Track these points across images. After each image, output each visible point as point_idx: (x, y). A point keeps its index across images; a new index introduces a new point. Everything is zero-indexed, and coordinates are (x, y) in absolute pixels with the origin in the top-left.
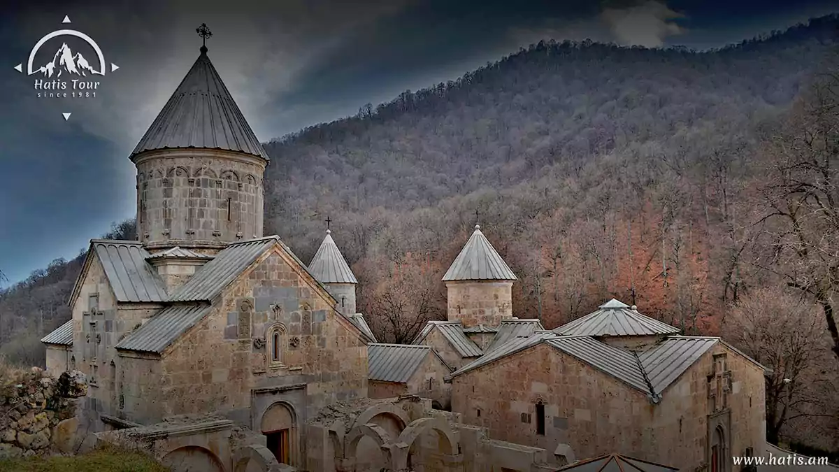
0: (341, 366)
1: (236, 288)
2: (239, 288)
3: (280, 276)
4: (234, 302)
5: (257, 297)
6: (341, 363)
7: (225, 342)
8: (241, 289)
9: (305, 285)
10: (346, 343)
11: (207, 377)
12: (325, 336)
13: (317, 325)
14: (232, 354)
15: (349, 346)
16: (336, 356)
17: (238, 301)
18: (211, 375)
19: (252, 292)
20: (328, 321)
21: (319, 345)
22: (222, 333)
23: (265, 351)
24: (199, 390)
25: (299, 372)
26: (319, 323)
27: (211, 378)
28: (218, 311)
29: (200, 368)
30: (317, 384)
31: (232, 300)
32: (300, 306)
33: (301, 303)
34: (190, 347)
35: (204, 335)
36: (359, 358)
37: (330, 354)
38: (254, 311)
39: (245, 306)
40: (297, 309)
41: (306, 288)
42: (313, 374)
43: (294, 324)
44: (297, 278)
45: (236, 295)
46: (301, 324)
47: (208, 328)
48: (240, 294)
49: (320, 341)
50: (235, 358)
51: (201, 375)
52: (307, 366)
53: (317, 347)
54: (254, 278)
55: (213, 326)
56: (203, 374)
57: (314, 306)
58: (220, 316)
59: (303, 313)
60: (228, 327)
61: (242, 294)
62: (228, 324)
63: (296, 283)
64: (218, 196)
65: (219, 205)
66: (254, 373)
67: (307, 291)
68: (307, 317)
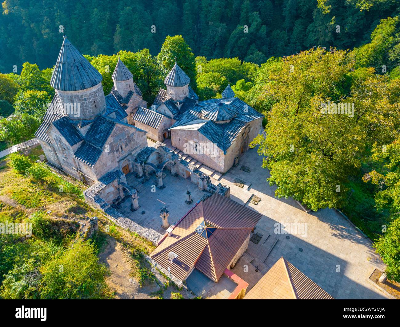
6: (139, 143)
9: (127, 129)
15: (141, 137)
17: (109, 144)
18: (107, 165)
20: (135, 135)
21: (133, 142)
25: (129, 151)
26: (132, 136)
30: (134, 151)
36: (144, 139)
38: (114, 144)
39: (112, 144)
40: (126, 137)
42: (133, 149)
43: (125, 141)
46: (127, 140)
50: (112, 158)
52: (131, 148)
54: (113, 136)
56: (105, 166)
57: (130, 133)
63: (124, 130)
64: (91, 102)
65: (92, 105)
66: (117, 158)
67: (128, 131)
68: (129, 137)
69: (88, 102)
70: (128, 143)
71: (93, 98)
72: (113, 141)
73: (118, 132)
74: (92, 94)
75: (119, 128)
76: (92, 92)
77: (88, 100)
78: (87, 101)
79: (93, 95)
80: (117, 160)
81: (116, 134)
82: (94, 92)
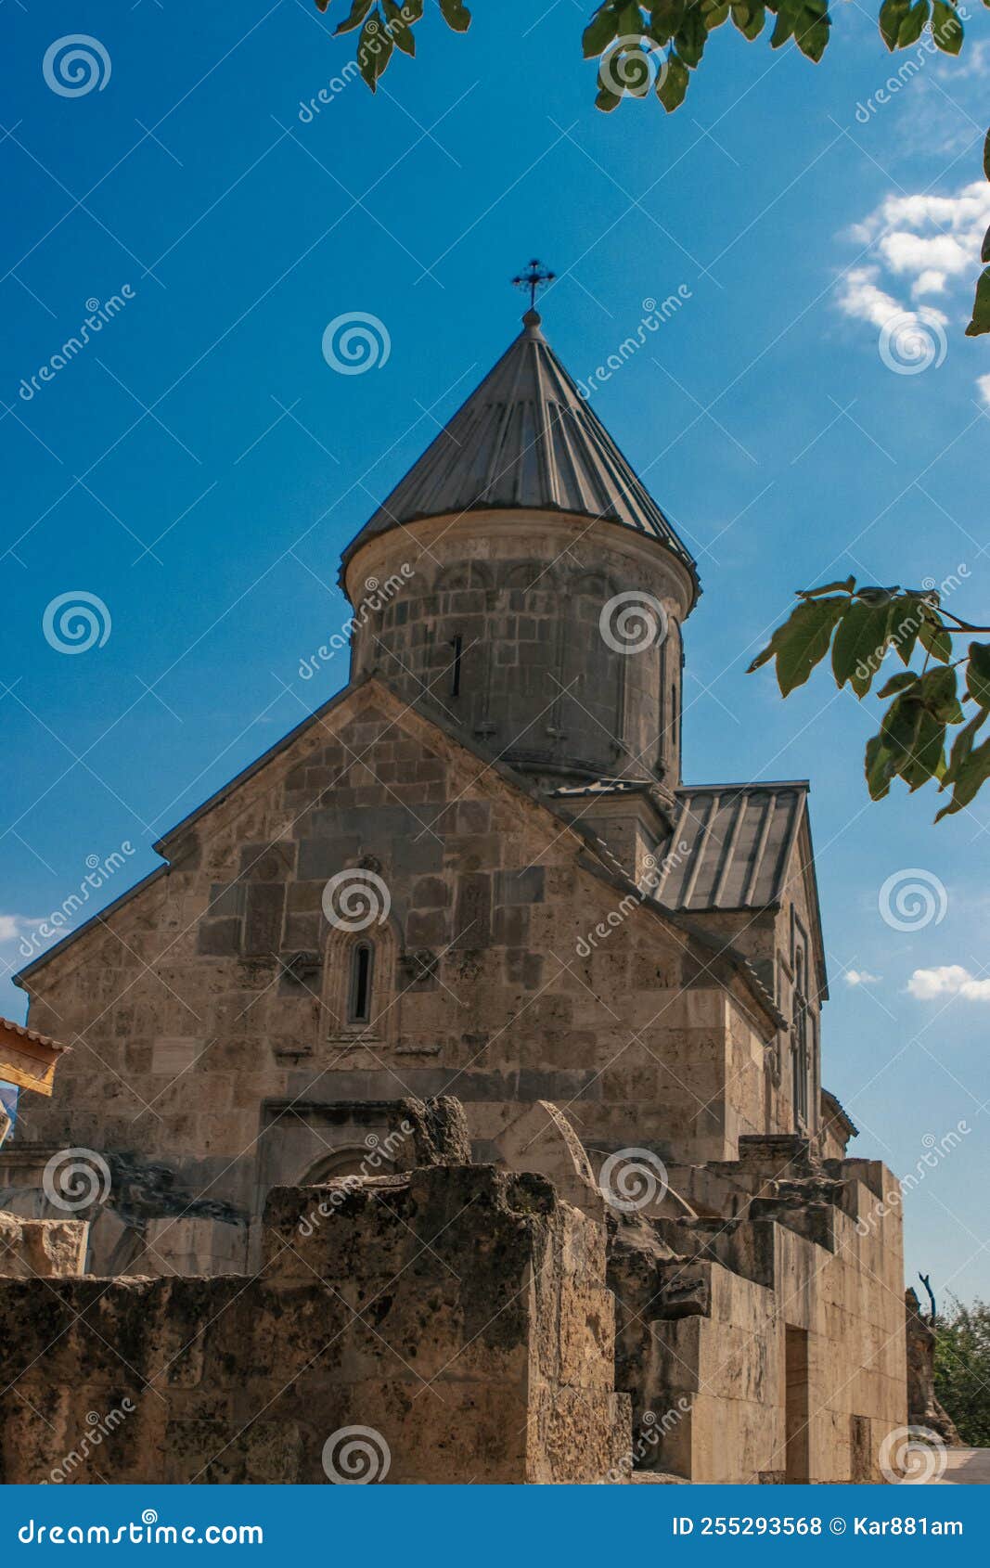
0: (601, 1052)
1: (243, 817)
2: (251, 816)
3: (384, 773)
4: (235, 855)
5: (304, 837)
6: (601, 1041)
7: (200, 964)
8: (258, 819)
9: (469, 792)
10: (629, 975)
11: (139, 1058)
12: (540, 951)
13: (508, 914)
14: (215, 998)
15: (644, 984)
16: (583, 1018)
17: (245, 853)
18: (150, 1049)
19: (289, 826)
20: (554, 901)
21: (513, 977)
22: (192, 938)
23: (319, 992)
24: (111, 1091)
25: (431, 1063)
26: (518, 910)
27: (149, 1060)
28: (188, 881)
29: (123, 1031)
30: (502, 1105)
31: (227, 851)
32: (447, 858)
33: (450, 850)
34: (102, 974)
35: (141, 942)
36: (685, 1031)
37: (557, 1009)
38: (292, 877)
39: (268, 863)
40: (438, 867)
41: (475, 804)
42: (486, 1071)
43: (423, 911)
44: (441, 774)
45: (241, 836)
46: (450, 914)
47: (153, 926)
48: (250, 834)
49: (518, 967)
50: (224, 1009)
51: (122, 1049)
52: (464, 1047)
53: (505, 982)
54: (298, 787)
55: (168, 919)
56: (127, 1046)
57: (502, 857)
58: (191, 892)
59: (462, 879)
60: (212, 922)
61: (261, 833)
62: (212, 912)
63: (438, 791)
64: (429, 637)
65: (429, 660)
66: (279, 1054)
67: (475, 813)
68: (475, 891)
69: (408, 639)
70: (442, 952)
71: (458, 606)
72: (285, 833)
73: (366, 774)
74: (457, 572)
75: (392, 734)
76: (464, 565)
77: (415, 616)
78: (407, 630)
79: (459, 582)
80: (270, 1080)
81: (344, 782)
82: (481, 569)
